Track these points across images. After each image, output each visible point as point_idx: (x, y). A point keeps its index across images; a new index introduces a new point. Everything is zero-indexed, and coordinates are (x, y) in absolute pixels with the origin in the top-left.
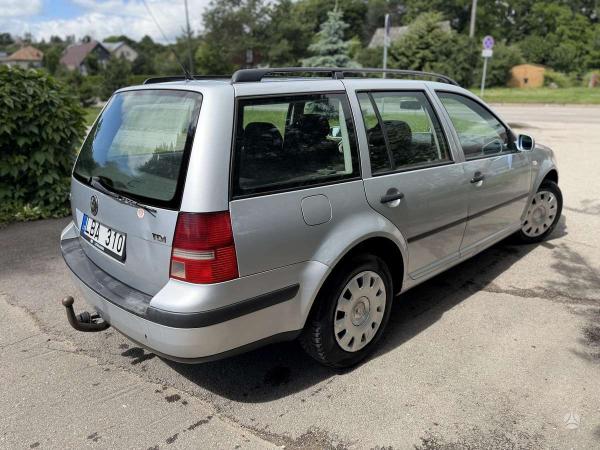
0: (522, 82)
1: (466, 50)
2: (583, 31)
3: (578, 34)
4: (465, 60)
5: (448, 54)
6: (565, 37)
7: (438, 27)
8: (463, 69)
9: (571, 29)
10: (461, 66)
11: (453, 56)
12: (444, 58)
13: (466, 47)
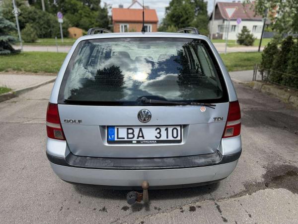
0: (74, 36)
1: (43, 18)
2: (89, 14)
3: (87, 15)
4: (44, 23)
5: (34, 20)
6: (82, 16)
7: (23, 4)
8: (44, 28)
9: (85, 12)
10: (43, 26)
11: (37, 21)
12: (32, 21)
13: (43, 16)
